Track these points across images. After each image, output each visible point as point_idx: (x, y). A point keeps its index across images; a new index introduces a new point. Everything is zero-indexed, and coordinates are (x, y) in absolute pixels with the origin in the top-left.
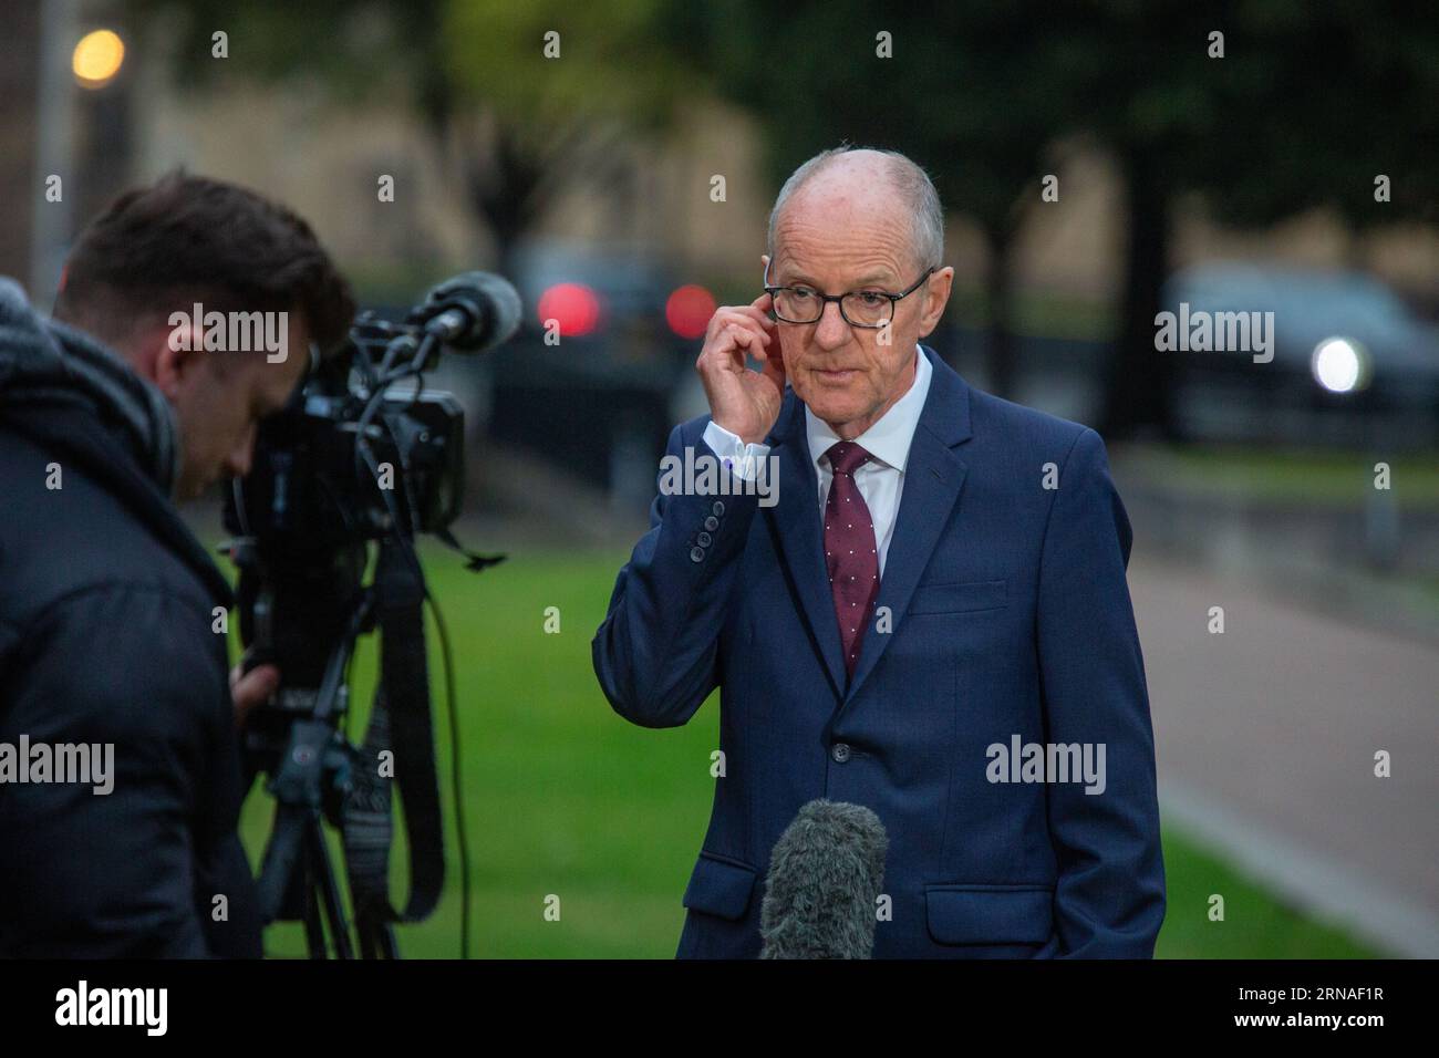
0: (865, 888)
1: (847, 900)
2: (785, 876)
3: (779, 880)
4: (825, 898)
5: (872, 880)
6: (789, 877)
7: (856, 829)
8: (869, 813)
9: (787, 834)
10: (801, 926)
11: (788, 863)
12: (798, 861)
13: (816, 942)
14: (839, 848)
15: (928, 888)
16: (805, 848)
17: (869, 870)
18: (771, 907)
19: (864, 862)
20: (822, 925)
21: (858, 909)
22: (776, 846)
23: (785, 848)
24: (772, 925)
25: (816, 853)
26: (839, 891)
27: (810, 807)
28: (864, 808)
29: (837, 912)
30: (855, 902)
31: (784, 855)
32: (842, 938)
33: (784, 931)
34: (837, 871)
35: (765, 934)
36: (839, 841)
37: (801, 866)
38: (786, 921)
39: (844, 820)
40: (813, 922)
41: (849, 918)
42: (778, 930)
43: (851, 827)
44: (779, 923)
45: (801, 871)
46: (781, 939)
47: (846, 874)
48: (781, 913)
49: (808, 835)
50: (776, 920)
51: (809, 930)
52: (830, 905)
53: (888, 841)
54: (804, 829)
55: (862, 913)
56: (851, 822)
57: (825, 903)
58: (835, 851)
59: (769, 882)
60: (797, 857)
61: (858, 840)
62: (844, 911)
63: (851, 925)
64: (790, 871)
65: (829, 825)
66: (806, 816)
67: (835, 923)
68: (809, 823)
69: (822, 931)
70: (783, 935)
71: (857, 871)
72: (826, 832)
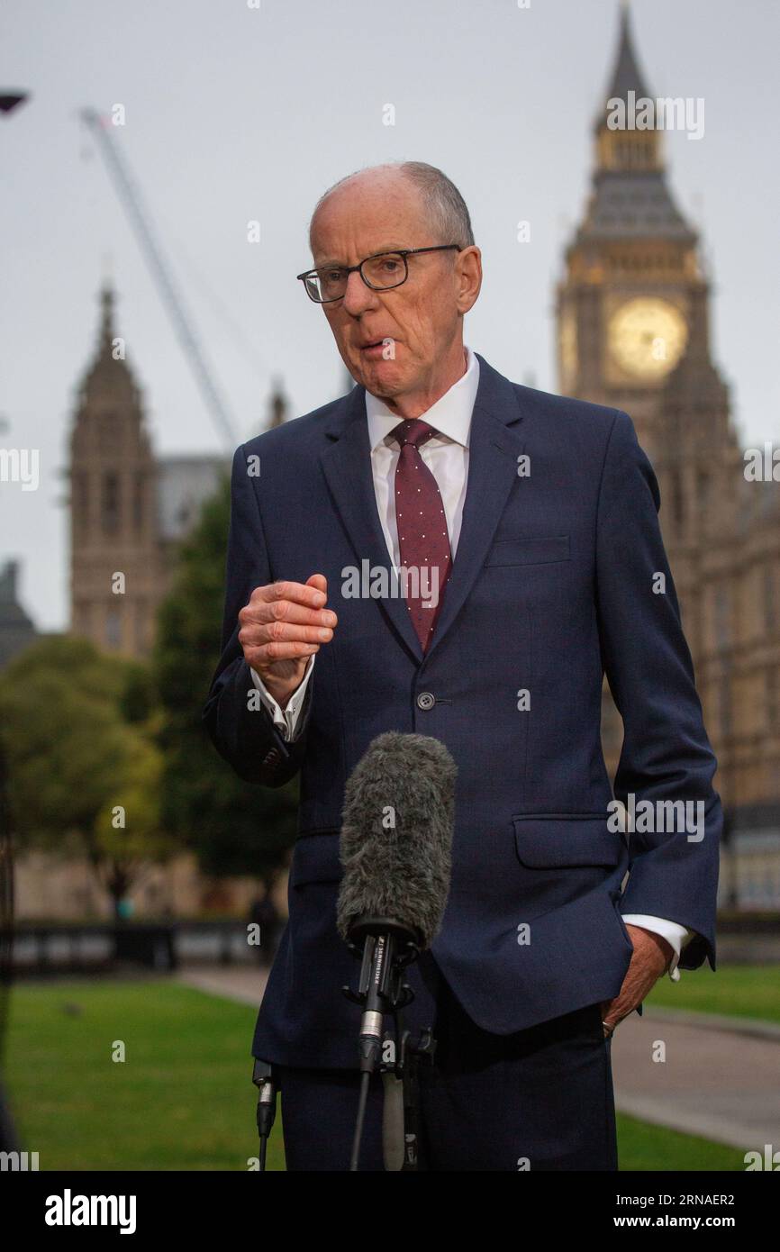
0: (440, 812)
1: (425, 822)
2: (361, 805)
3: (356, 809)
4: (403, 821)
5: (446, 804)
6: (366, 805)
7: (427, 755)
8: (437, 743)
9: (360, 767)
10: (382, 849)
11: (363, 792)
12: (373, 789)
13: (398, 863)
14: (413, 773)
15: (515, 818)
16: (379, 777)
17: (442, 795)
18: (349, 836)
19: (437, 786)
20: (403, 846)
21: (435, 831)
22: (350, 780)
23: (360, 780)
24: (352, 852)
25: (391, 780)
26: (416, 813)
27: (382, 739)
28: (431, 738)
29: (416, 833)
30: (433, 824)
31: (358, 787)
32: (422, 858)
33: (365, 855)
34: (412, 796)
35: (345, 861)
36: (412, 767)
37: (377, 793)
38: (365, 848)
39: (415, 748)
40: (394, 843)
41: (427, 839)
42: (358, 856)
43: (423, 754)
44: (359, 849)
45: (377, 798)
46: (362, 863)
47: (422, 798)
48: (360, 839)
49: (381, 764)
50: (356, 846)
51: (390, 851)
52: (409, 828)
53: (457, 768)
54: (376, 760)
55: (439, 835)
56: (422, 749)
57: (404, 825)
58: (410, 777)
59: (345, 814)
60: (372, 785)
61: (430, 766)
62: (422, 832)
63: (430, 845)
64: (366, 800)
65: (401, 753)
66: (377, 748)
67: (415, 844)
68: (381, 754)
69: (403, 851)
70: (364, 859)
71: (432, 795)
72: (397, 761)
